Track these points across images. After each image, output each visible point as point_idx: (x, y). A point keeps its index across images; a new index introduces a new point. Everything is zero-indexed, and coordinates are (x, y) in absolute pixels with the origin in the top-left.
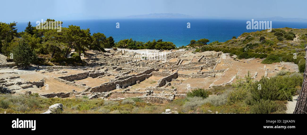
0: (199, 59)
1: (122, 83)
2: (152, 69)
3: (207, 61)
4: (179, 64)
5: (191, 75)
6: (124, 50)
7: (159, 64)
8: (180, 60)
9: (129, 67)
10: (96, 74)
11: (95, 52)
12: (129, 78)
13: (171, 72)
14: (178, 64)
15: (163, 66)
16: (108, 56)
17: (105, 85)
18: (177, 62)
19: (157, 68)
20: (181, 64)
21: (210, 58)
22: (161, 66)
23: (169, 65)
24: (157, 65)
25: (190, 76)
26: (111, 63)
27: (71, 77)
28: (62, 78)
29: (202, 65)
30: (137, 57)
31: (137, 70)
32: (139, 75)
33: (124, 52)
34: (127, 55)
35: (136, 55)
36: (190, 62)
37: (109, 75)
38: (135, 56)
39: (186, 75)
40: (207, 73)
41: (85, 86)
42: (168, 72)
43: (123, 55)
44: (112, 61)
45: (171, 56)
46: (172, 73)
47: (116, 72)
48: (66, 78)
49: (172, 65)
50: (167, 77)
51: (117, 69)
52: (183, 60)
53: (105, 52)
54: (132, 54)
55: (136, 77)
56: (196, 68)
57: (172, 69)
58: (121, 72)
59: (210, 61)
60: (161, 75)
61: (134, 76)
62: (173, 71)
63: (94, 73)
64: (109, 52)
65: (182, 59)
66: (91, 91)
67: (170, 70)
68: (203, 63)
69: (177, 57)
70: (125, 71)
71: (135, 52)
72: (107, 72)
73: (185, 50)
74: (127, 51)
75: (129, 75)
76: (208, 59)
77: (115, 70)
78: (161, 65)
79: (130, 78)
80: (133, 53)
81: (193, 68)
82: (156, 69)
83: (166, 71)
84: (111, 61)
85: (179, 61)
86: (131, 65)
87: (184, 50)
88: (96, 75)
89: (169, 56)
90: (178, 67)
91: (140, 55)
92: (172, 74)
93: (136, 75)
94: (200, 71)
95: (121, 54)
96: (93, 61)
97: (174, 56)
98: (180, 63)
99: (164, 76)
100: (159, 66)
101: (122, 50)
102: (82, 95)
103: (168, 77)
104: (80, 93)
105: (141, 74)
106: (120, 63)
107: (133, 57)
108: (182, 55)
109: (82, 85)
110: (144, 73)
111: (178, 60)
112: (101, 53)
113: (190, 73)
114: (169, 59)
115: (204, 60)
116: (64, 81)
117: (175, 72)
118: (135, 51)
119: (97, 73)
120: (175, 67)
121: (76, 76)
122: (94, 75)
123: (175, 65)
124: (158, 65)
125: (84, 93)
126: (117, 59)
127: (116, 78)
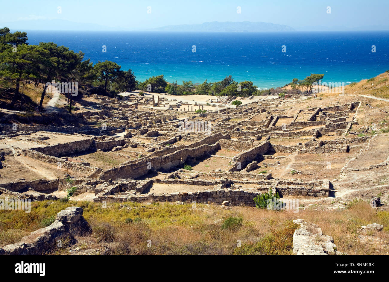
0: (310, 116)
1: (162, 161)
2: (218, 135)
3: (327, 118)
4: (271, 125)
5: (296, 148)
6: (159, 97)
7: (231, 124)
8: (272, 118)
9: (171, 130)
10: (109, 142)
11: (100, 98)
12: (176, 152)
13: (256, 142)
14: (268, 126)
15: (238, 130)
16: (127, 106)
17: (130, 164)
18: (266, 121)
19: (226, 132)
20: (274, 124)
21: (333, 113)
22: (234, 129)
23: (249, 126)
24: (226, 127)
25: (296, 150)
26: (134, 121)
27: (58, 148)
28: (38, 149)
29: (317, 128)
30: (183, 110)
31: (189, 137)
32: (192, 145)
33: (159, 100)
34: (165, 106)
35: (182, 107)
36: (292, 121)
37: (134, 144)
38: (179, 109)
39: (286, 148)
40: (331, 143)
41: (88, 167)
42: (249, 141)
43: (156, 105)
44: (138, 118)
45: (252, 110)
46: (258, 144)
47: (147, 139)
48: (48, 150)
49: (256, 128)
50: (249, 150)
51: (148, 133)
52: (278, 118)
53: (121, 98)
54: (173, 103)
55: (189, 149)
56: (306, 133)
57: (256, 136)
58: (156, 139)
59: (333, 119)
60: (237, 146)
61: (183, 148)
62: (259, 139)
63: (105, 141)
64: (127, 98)
65: (276, 115)
66: (103, 178)
67: (252, 138)
68: (320, 123)
69: (264, 111)
70: (165, 138)
71: (180, 101)
72: (129, 140)
73: (280, 98)
74: (163, 98)
75: (175, 145)
76: (329, 115)
77: (145, 135)
78: (234, 126)
79: (178, 151)
80: (176, 102)
81: (298, 133)
82: (224, 135)
83: (245, 138)
84: (134, 117)
85: (269, 118)
86: (174, 126)
87: (277, 97)
88: (108, 146)
89: (249, 109)
90: (268, 131)
91: (189, 106)
92: (259, 146)
93: (187, 146)
94: (314, 140)
95: (151, 103)
96: (99, 116)
97: (258, 110)
98: (273, 122)
99: (242, 149)
100: (230, 128)
101: (153, 96)
102: (87, 186)
103: (251, 151)
104: (81, 182)
105: (197, 144)
106: (153, 122)
107: (177, 110)
108: (274, 106)
109: (82, 165)
110: (202, 143)
111: (267, 118)
112: (114, 101)
113: (293, 143)
114: (249, 115)
115: (321, 117)
116: (44, 155)
117: (263, 141)
118: (180, 98)
119: (111, 140)
120: (262, 132)
121: (68, 146)
122: (104, 144)
123: (262, 127)
124: (229, 126)
125: (90, 180)
126: (146, 113)
127: (149, 151)
